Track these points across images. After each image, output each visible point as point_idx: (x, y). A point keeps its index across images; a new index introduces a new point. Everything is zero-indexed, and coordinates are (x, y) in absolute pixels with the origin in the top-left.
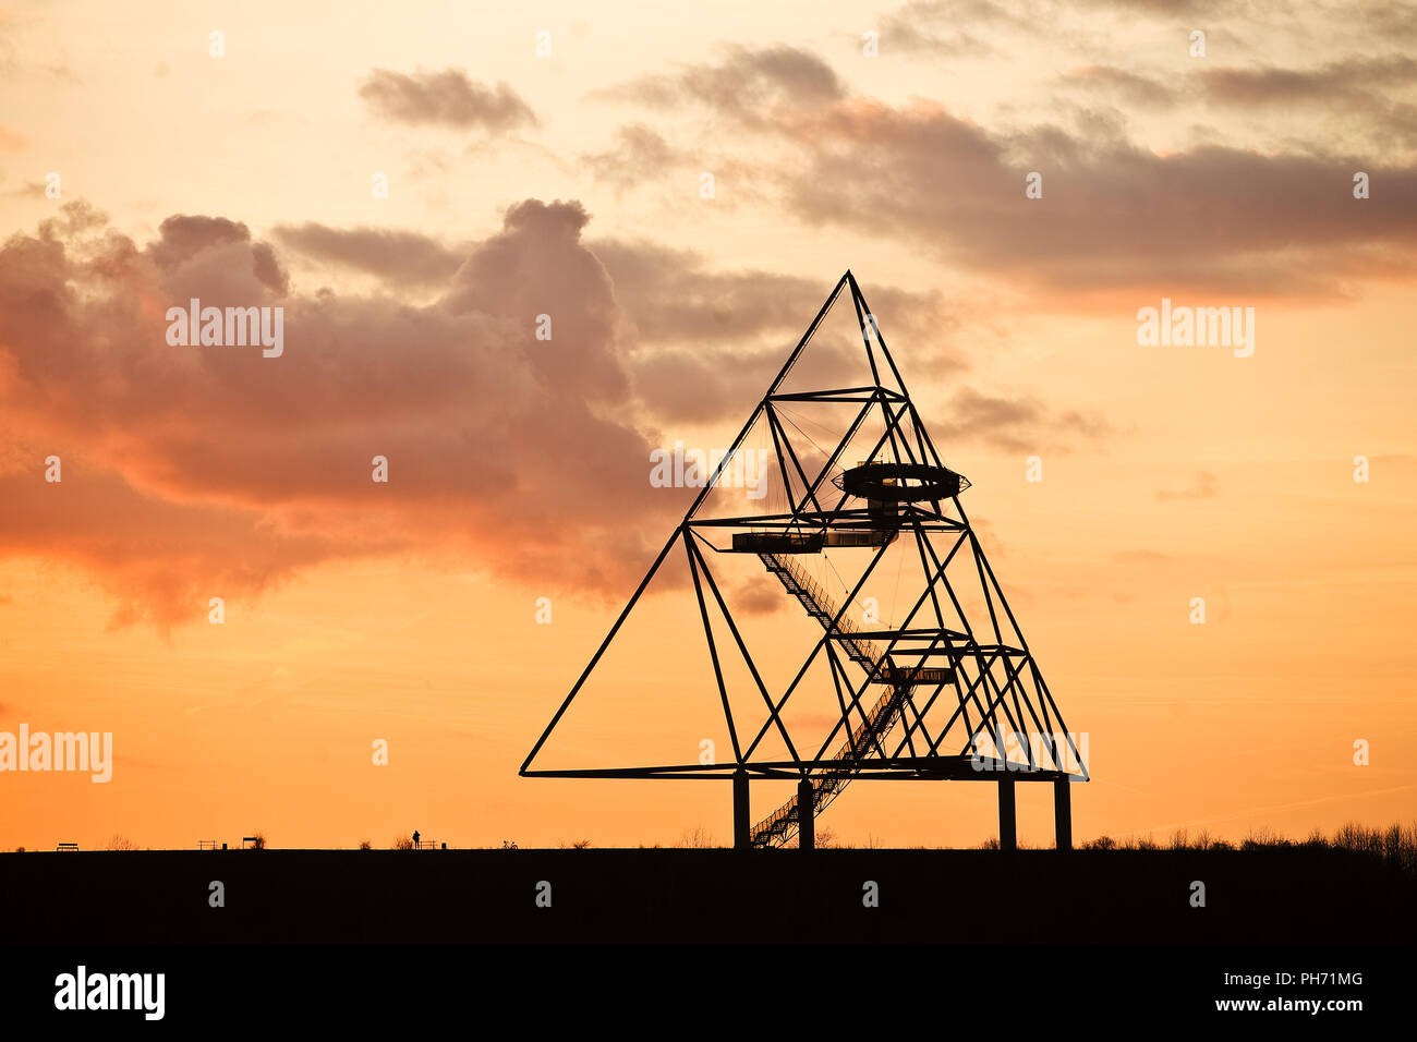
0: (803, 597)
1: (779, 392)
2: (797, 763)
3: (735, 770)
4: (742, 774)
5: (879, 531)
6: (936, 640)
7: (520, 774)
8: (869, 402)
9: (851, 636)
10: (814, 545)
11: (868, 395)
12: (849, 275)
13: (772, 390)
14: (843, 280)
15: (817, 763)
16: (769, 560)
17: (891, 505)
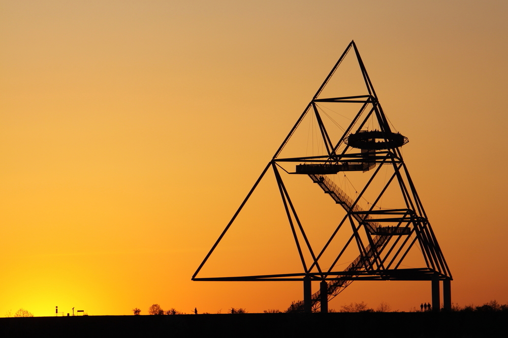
0: (333, 194)
1: (319, 98)
2: (320, 273)
3: (305, 276)
4: (308, 278)
5: (365, 162)
6: (405, 214)
7: (192, 279)
8: (366, 103)
9: (358, 213)
10: (334, 170)
11: (366, 99)
12: (353, 42)
13: (315, 97)
14: (350, 45)
15: (329, 273)
16: (314, 177)
17: (372, 151)
